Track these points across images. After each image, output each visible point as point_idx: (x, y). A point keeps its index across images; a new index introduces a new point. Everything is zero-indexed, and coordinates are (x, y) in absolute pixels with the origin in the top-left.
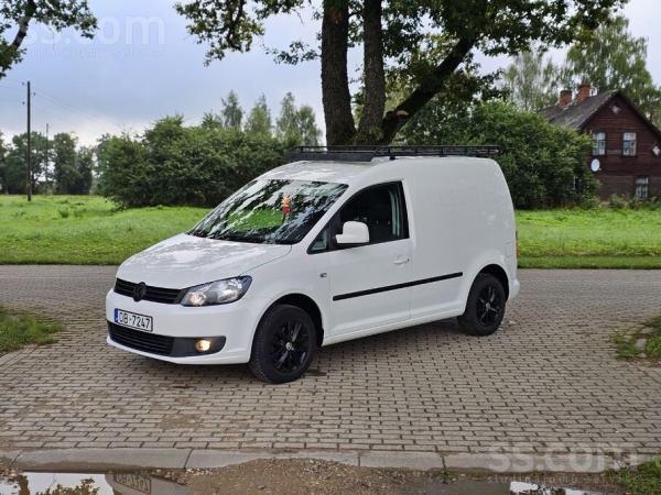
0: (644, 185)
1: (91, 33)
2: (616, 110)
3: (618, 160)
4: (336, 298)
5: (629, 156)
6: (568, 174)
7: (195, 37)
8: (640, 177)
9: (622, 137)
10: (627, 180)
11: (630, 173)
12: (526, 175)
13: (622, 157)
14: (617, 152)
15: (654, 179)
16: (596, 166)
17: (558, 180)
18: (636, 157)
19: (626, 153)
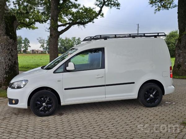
1: (119, 8)
4: (65, 89)
7: (151, 5)
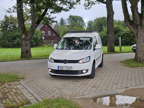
0: (52, 42)
2: (46, 26)
3: (47, 37)
5: (50, 36)
6: (39, 39)
8: (52, 40)
9: (48, 32)
10: (49, 40)
11: (50, 39)
12: (31, 40)
13: (48, 36)
14: (47, 35)
15: (54, 40)
16: (43, 38)
17: (38, 41)
18: (51, 36)
19: (49, 35)
